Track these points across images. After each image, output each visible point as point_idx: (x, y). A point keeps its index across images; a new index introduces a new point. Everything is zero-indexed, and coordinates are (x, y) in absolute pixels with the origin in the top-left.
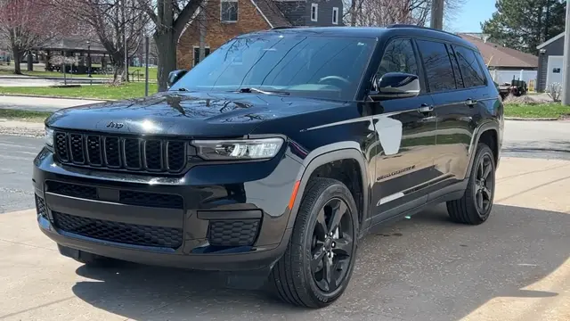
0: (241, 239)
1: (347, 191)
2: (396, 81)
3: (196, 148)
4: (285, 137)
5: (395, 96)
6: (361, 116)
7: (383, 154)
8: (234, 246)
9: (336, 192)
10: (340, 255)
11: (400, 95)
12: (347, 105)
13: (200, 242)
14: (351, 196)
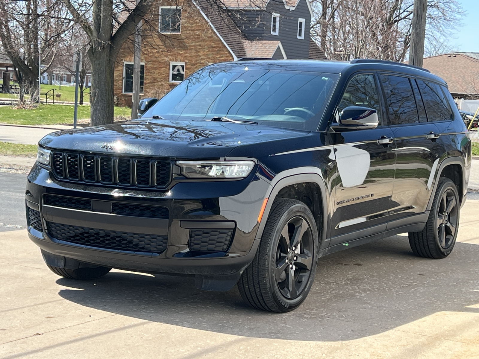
0: (217, 247)
1: (309, 211)
2: (357, 114)
3: (181, 168)
4: (256, 160)
5: (355, 128)
6: (324, 144)
7: (342, 185)
8: (210, 253)
9: (298, 211)
10: (301, 268)
11: (359, 127)
12: (310, 134)
13: (179, 248)
14: (312, 216)
